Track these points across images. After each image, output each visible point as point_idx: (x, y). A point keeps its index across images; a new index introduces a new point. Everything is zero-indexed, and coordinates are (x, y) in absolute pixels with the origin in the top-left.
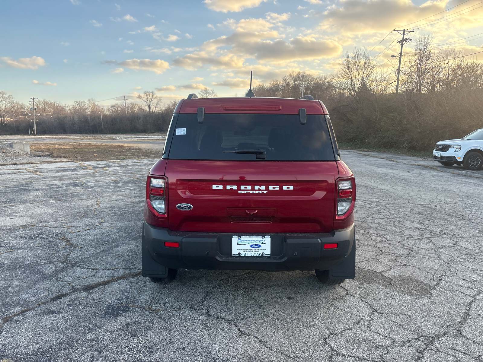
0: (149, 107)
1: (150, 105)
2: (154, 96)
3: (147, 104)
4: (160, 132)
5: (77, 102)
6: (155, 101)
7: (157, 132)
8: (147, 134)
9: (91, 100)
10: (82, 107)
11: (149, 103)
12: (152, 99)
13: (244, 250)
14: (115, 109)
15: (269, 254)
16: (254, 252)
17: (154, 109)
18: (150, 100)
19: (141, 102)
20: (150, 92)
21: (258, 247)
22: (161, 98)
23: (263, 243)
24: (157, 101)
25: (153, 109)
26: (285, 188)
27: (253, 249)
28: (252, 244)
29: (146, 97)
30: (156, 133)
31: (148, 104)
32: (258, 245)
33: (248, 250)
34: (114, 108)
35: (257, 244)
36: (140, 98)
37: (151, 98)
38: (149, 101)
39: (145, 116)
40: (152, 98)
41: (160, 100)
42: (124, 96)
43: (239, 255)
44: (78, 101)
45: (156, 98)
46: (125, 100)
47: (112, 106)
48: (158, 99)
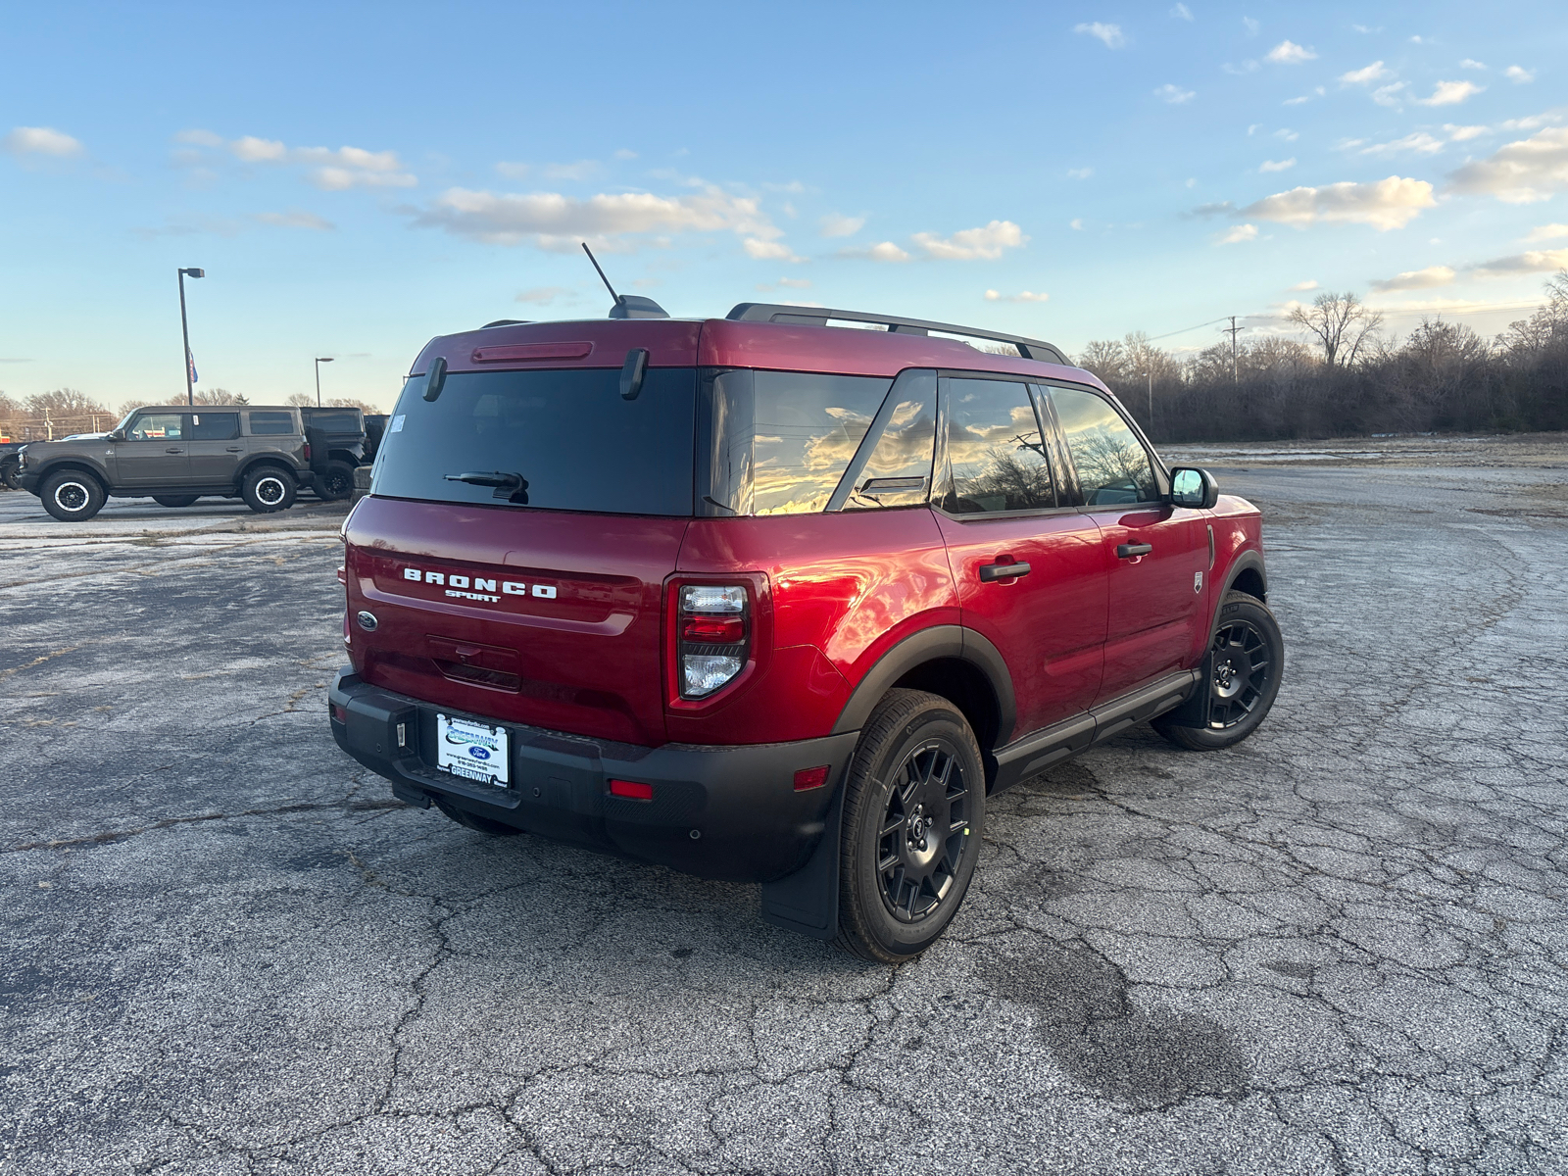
0: (1331, 350)
1: (1335, 343)
2: (1356, 309)
3: (1322, 340)
4: (1348, 437)
5: (1097, 345)
6: (1354, 328)
7: (1334, 437)
8: (1294, 443)
9: (1135, 335)
10: (1108, 358)
11: (1331, 335)
12: (1346, 321)
13: (459, 758)
14: (1215, 362)
15: (504, 783)
16: (476, 769)
17: (1349, 356)
18: (1337, 327)
19: (1302, 334)
20: (1341, 296)
21: (484, 755)
22: (1381, 313)
23: (495, 749)
24: (1361, 328)
25: (1343, 354)
26: (537, 591)
27: (475, 759)
28: (472, 745)
29: (1323, 316)
30: (1332, 440)
31: (1326, 340)
32: (484, 751)
33: (466, 762)
34: (1211, 359)
35: (482, 746)
36: (1300, 321)
37: (1341, 316)
38: (1331, 330)
39: (1298, 381)
40: (1344, 318)
41: (1374, 323)
42: (1233, 318)
43: (448, 770)
44: (1100, 342)
45: (1359, 315)
46: (1234, 329)
47: (1204, 354)
48: (1366, 319)
